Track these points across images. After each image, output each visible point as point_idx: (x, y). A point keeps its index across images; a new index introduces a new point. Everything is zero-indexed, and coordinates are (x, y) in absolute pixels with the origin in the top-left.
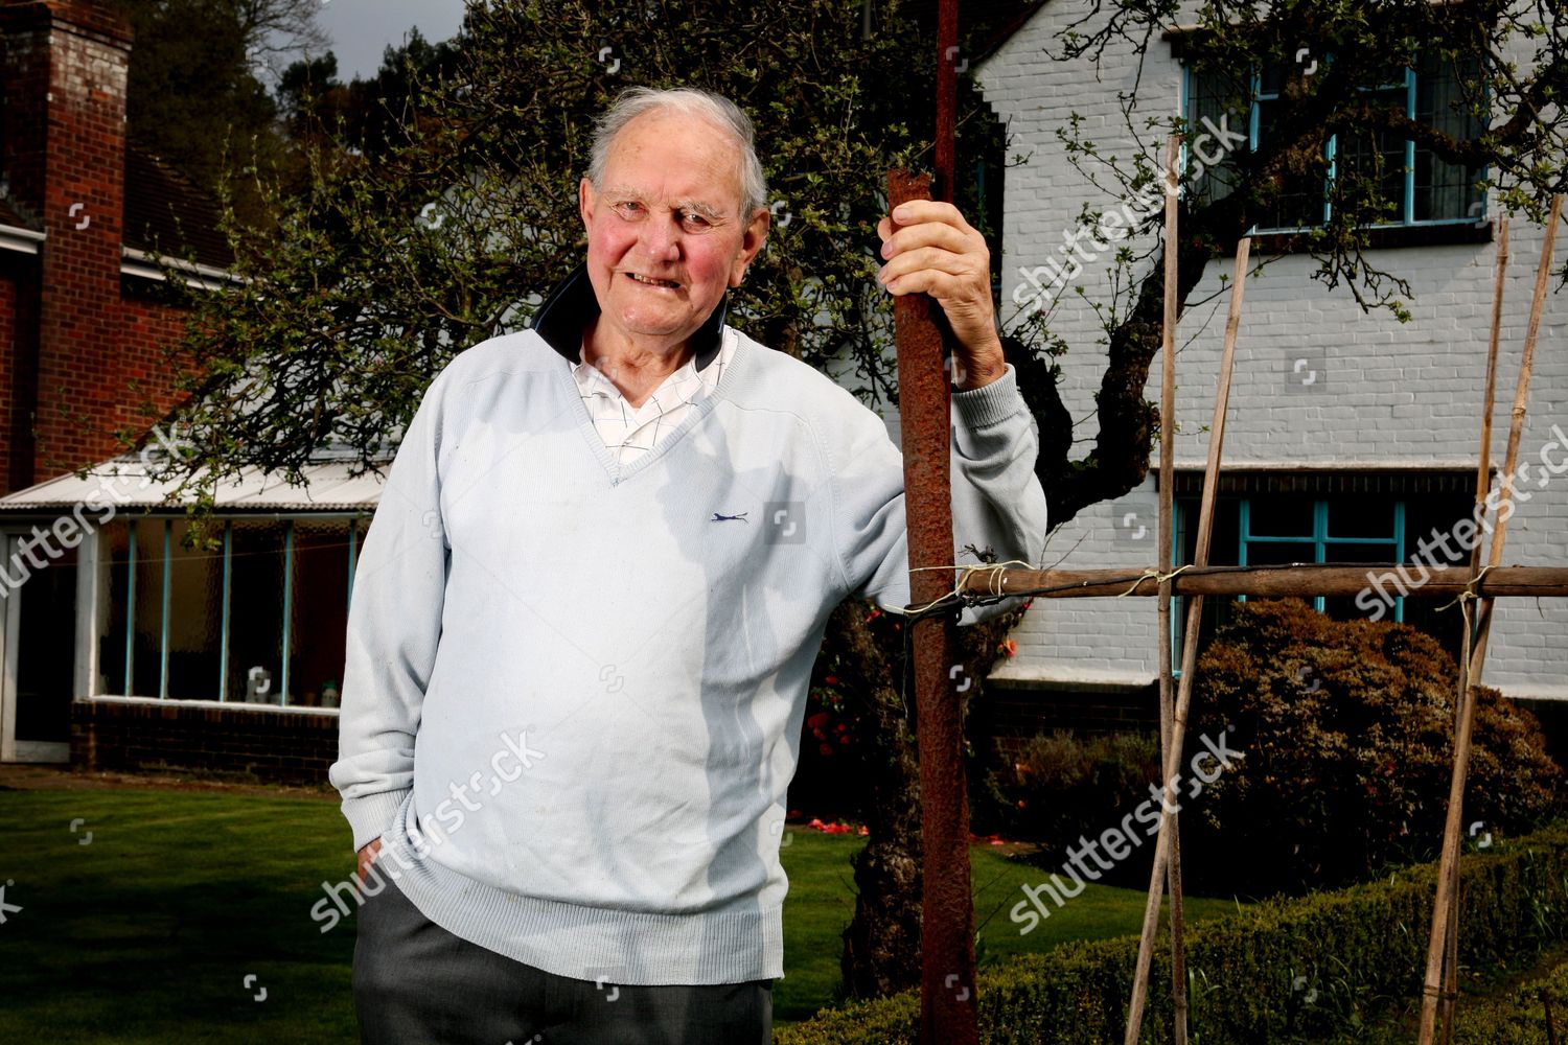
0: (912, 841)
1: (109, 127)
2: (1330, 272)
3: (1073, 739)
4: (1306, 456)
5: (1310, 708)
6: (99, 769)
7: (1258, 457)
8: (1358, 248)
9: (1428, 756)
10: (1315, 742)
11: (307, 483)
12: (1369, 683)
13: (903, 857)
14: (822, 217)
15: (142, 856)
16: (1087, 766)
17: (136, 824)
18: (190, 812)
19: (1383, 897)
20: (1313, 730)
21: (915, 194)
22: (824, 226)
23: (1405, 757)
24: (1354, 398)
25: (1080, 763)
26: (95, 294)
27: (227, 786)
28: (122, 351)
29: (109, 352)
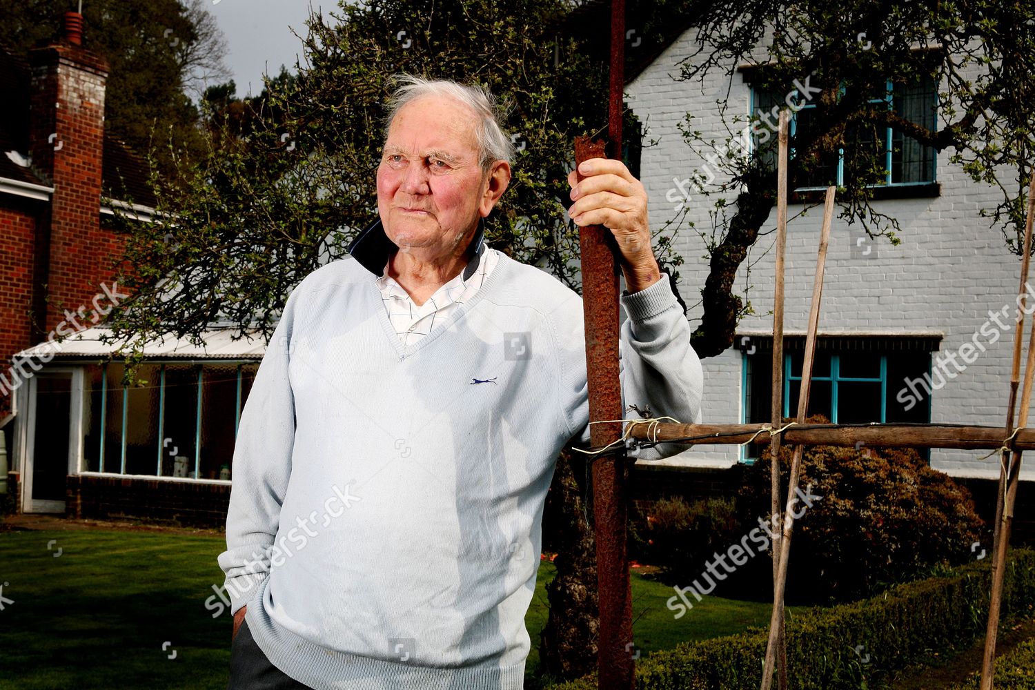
0: (585, 575)
1: (94, 124)
2: (849, 214)
3: (683, 502)
4: (826, 327)
5: (830, 485)
6: (83, 517)
7: (797, 328)
8: (866, 199)
10: (834, 506)
11: (205, 344)
12: (867, 469)
13: (579, 585)
14: (529, 177)
15: (105, 574)
16: (691, 519)
17: (103, 553)
18: (137, 545)
19: (880, 608)
20: (832, 498)
21: (595, 154)
22: (531, 183)
23: (889, 515)
24: (855, 292)
25: (686, 516)
26: (84, 225)
27: (161, 528)
28: (101, 260)
29: (92, 261)
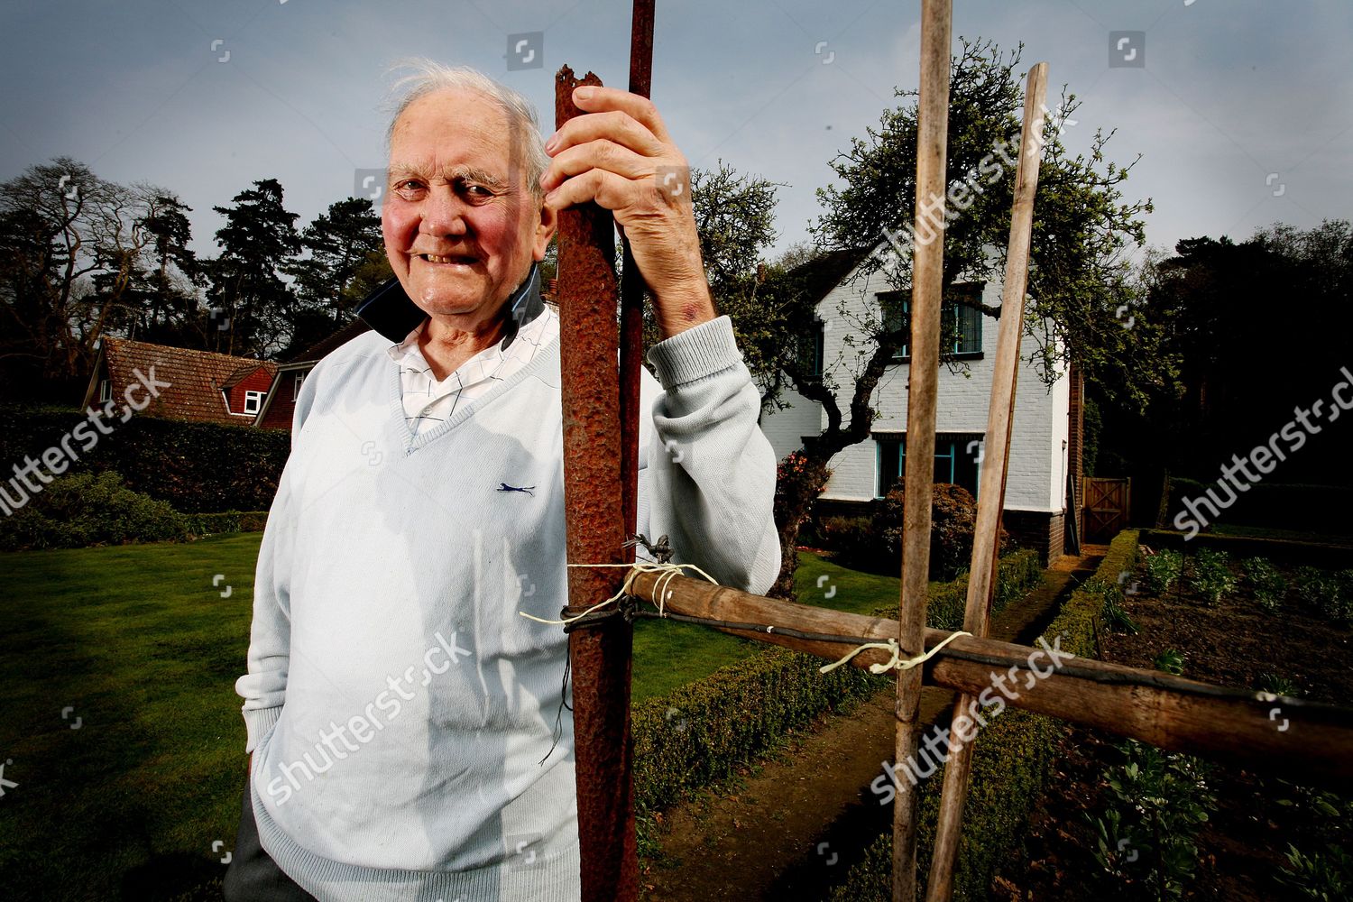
3: (844, 519)
9: (965, 530)
16: (849, 528)
19: (955, 591)
23: (957, 531)
25: (846, 526)
